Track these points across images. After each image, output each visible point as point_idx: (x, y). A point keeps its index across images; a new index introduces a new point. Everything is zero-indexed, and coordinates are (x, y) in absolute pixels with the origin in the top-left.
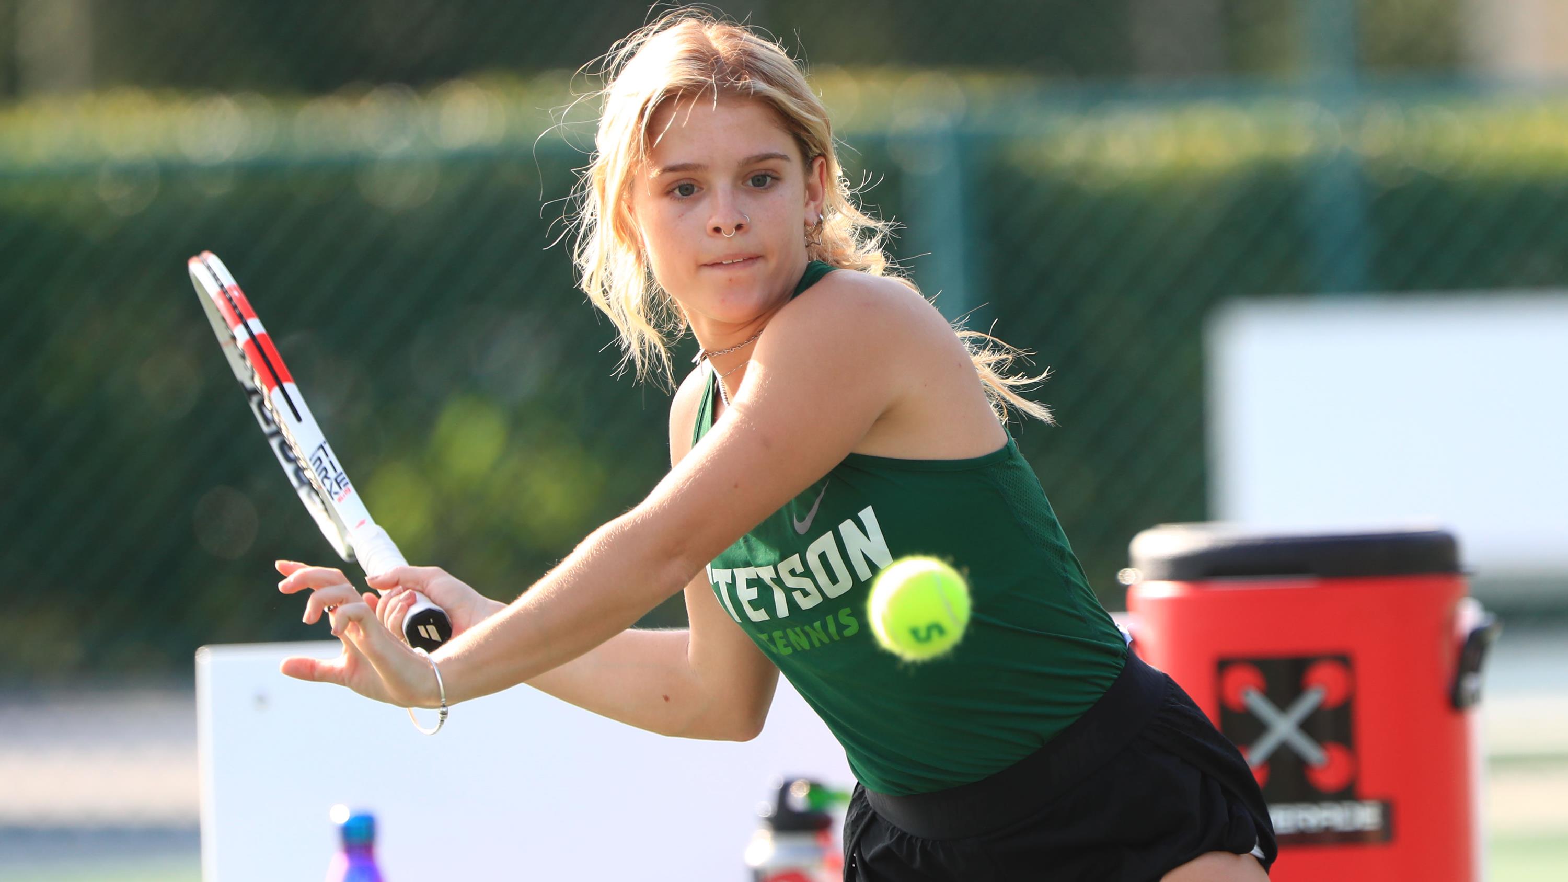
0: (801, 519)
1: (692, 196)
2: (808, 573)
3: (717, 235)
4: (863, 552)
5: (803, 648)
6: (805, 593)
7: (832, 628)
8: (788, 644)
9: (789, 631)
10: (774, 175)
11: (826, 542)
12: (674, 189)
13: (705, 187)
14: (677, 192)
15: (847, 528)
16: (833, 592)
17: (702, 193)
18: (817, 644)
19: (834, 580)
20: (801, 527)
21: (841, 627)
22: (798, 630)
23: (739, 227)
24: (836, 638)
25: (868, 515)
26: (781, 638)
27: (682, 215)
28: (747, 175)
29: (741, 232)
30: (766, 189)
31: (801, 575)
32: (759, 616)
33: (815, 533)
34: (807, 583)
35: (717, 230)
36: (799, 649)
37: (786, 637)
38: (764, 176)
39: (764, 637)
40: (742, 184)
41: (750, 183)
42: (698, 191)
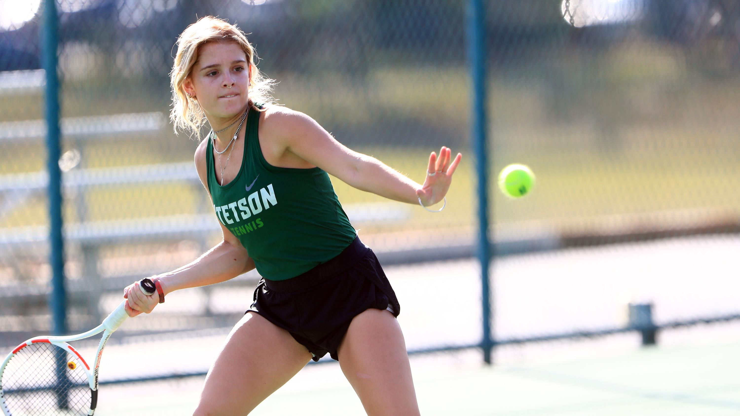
0: (248, 186)
1: (216, 75)
2: (248, 205)
3: (225, 87)
4: (267, 199)
5: (244, 233)
6: (245, 213)
7: (254, 225)
8: (240, 232)
9: (239, 227)
10: (242, 68)
11: (255, 195)
12: (210, 74)
13: (220, 72)
14: (211, 74)
15: (263, 191)
16: (255, 212)
17: (219, 74)
18: (249, 231)
19: (256, 208)
20: (248, 189)
21: (257, 225)
22: (242, 227)
23: (233, 85)
24: (256, 228)
25: (270, 187)
26: (237, 230)
27: (212, 81)
28: (233, 67)
29: (233, 86)
30: (240, 72)
31: (245, 206)
32: (231, 222)
33: (252, 191)
34: (247, 209)
35: (225, 86)
36: (243, 234)
37: (238, 230)
38: (239, 68)
39: (232, 229)
40: (232, 70)
41: (235, 70)
42: (218, 74)
